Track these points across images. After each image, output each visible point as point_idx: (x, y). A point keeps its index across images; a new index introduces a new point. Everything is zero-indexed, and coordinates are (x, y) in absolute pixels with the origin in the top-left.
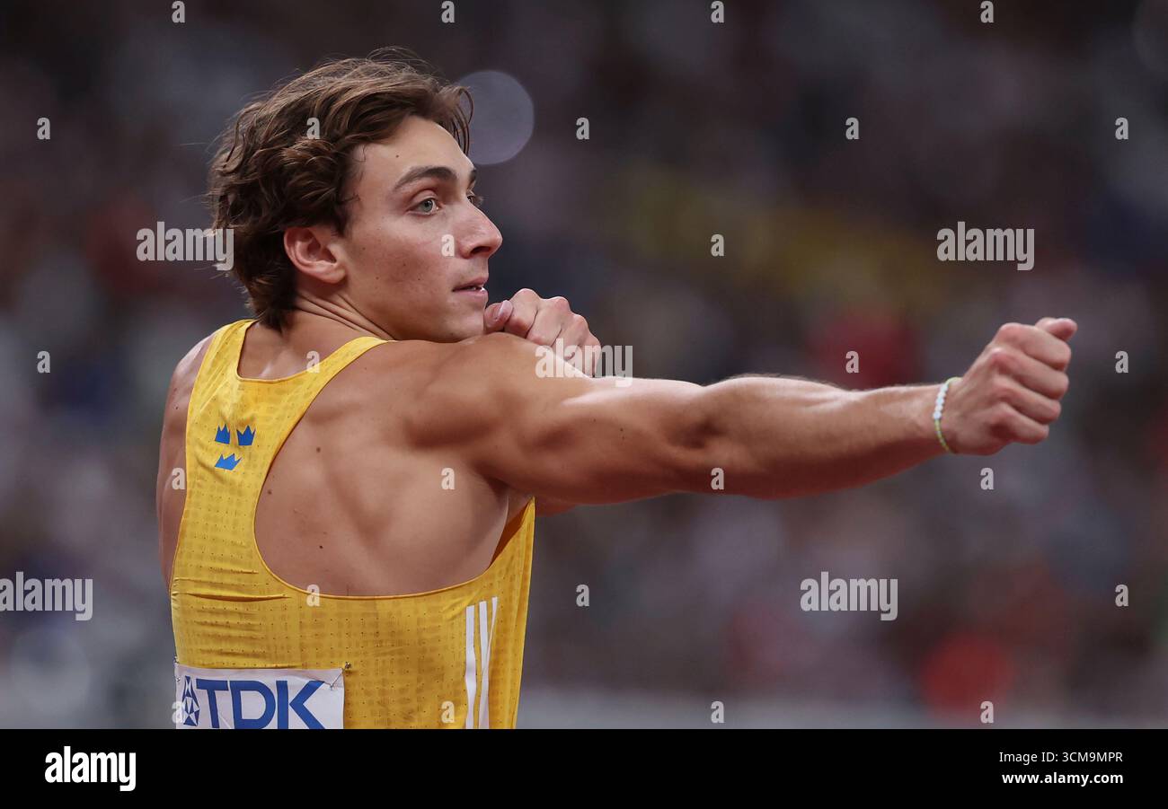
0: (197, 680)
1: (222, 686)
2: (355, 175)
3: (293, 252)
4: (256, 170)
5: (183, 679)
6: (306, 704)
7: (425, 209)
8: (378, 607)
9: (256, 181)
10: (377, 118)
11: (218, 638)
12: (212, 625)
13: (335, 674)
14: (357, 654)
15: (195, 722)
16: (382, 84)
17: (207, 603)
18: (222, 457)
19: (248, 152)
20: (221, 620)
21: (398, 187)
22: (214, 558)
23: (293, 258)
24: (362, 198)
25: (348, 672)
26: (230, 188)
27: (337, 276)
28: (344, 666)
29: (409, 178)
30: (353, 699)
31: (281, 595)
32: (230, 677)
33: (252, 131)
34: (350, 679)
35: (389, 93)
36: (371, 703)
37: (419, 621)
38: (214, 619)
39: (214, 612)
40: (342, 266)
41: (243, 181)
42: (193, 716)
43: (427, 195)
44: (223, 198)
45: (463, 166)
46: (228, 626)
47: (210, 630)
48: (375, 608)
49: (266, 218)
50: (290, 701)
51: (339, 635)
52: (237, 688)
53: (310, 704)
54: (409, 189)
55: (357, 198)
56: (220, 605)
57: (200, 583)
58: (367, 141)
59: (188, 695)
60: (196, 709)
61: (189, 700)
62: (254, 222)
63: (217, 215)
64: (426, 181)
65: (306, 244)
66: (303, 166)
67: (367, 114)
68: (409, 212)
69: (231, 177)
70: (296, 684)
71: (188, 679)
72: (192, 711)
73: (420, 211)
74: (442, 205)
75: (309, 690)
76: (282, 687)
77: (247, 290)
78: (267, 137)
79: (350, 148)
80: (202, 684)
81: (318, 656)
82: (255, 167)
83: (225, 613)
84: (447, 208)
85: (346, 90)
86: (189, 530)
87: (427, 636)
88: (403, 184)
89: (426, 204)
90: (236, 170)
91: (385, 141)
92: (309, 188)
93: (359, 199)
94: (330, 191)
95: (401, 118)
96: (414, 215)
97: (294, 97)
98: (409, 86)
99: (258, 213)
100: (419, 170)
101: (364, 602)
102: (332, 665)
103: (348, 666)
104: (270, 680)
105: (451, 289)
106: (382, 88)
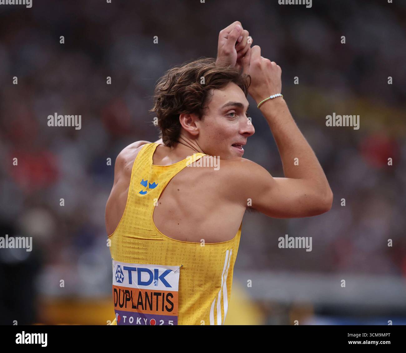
0: (124, 267)
1: (134, 269)
2: (209, 99)
3: (182, 121)
4: (174, 91)
5: (116, 266)
6: (165, 278)
7: (231, 115)
8: (197, 247)
9: (174, 95)
10: (219, 81)
11: (134, 253)
12: (133, 248)
13: (177, 268)
14: (186, 262)
15: (122, 281)
16: (223, 69)
17: (132, 240)
18: (142, 191)
19: (172, 84)
20: (136, 246)
21: (223, 107)
22: (136, 224)
23: (182, 124)
24: (210, 108)
25: (182, 268)
26: (163, 96)
27: (195, 133)
28: (180, 266)
29: (228, 105)
30: (182, 278)
31: (162, 239)
32: (137, 266)
33: (174, 77)
34: (183, 270)
35: (226, 73)
36: (188, 280)
37: (211, 253)
38: (134, 246)
39: (134, 244)
40: (198, 130)
41: (169, 94)
42: (121, 280)
43: (233, 111)
44: (159, 99)
45: (246, 104)
46: (138, 248)
47: (131, 250)
48: (196, 247)
49: (174, 109)
50: (159, 276)
51: (181, 255)
52: (140, 271)
53: (166, 278)
54: (227, 108)
55: (208, 108)
56: (137, 241)
57: (130, 233)
58: (215, 88)
59: (119, 272)
60: (122, 277)
61: (119, 274)
62: (170, 109)
63: (156, 104)
64: (233, 107)
65: (187, 119)
66: (192, 93)
67: (216, 79)
68: (226, 116)
69: (164, 92)
70: (162, 270)
71: (119, 266)
72: (121, 277)
73: (229, 116)
74: (237, 115)
75: (166, 273)
76: (156, 271)
77: (161, 132)
78: (180, 80)
79: (209, 89)
80: (125, 268)
81: (172, 261)
82: (173, 90)
83: (138, 244)
84: (238, 117)
85: (210, 69)
86: (127, 213)
87: (212, 258)
88: (226, 106)
89: (232, 114)
90: (166, 90)
91: (221, 89)
92: (192, 102)
93: (209, 109)
94: (199, 103)
95: (228, 82)
96: (227, 117)
97: (191, 68)
98: (233, 72)
99: (172, 107)
100: (232, 103)
101: (192, 244)
102: (176, 265)
103: (182, 266)
104: (152, 269)
105: (232, 144)
106: (223, 71)
